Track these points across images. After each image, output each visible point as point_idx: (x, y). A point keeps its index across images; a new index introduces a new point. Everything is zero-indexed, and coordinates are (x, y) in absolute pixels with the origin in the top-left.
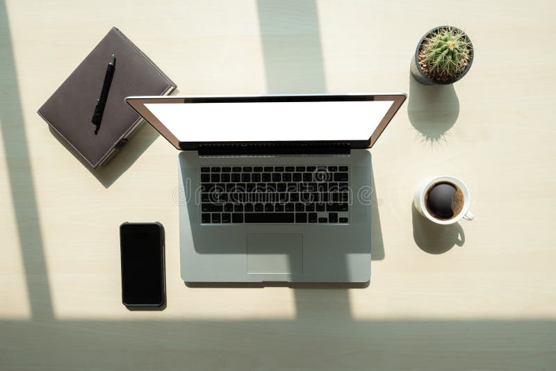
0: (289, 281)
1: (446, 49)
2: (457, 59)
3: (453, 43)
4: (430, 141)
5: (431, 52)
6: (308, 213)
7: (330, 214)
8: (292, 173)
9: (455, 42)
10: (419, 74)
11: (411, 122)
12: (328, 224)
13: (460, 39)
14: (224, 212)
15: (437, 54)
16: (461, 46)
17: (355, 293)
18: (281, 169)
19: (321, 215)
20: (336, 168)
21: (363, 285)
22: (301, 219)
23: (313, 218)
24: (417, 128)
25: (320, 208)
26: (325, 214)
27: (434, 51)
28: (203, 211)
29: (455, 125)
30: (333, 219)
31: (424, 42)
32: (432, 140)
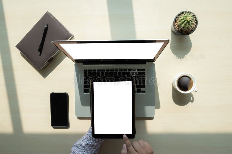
2: (191, 25)
3: (189, 18)
5: (180, 21)
7: (137, 89)
8: (122, 72)
10: (175, 31)
11: (172, 51)
13: (192, 17)
20: (140, 70)
21: (151, 119)
24: (174, 53)
28: (85, 88)
29: (190, 52)
30: (139, 91)
31: (177, 17)
32: (180, 59)
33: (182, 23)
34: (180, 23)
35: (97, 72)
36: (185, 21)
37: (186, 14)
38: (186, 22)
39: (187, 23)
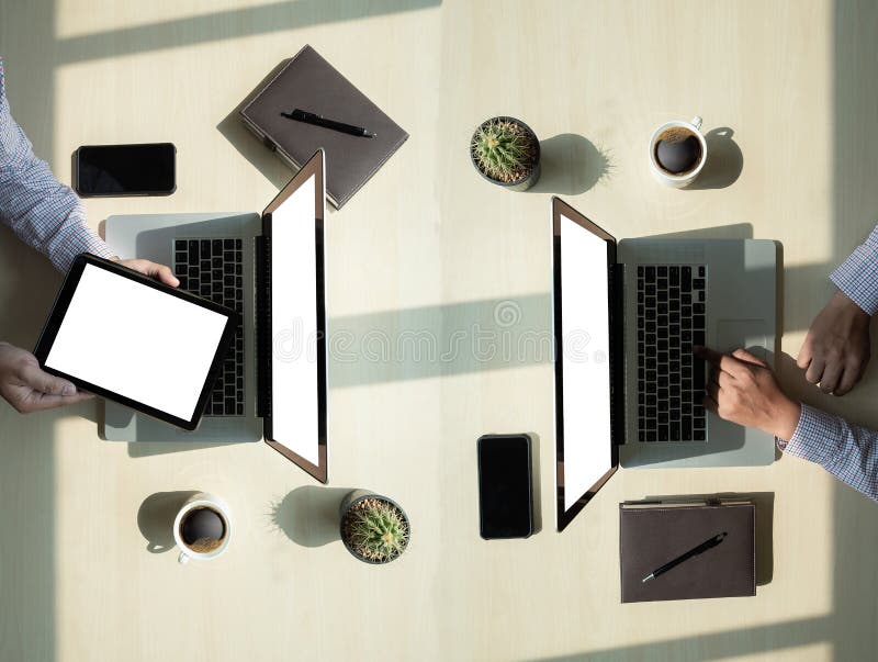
0: (774, 337)
1: (383, 531)
2: (371, 544)
3: (390, 540)
4: (271, 512)
5: (379, 512)
6: (693, 314)
7: (695, 288)
8: (645, 333)
9: (391, 542)
10: (353, 499)
11: (296, 490)
12: (706, 290)
13: (394, 549)
14: (692, 414)
15: (376, 521)
16: (386, 549)
17: (788, 260)
18: (641, 346)
19: (695, 299)
20: (639, 281)
21: (779, 248)
22: (700, 322)
23: (700, 308)
24: (289, 498)
25: (687, 299)
26: (695, 294)
27: (381, 518)
28: (690, 439)
29: (291, 541)
30: (700, 284)
31: (392, 505)
32: (273, 515)
33: (504, 160)
34: (504, 167)
35: (645, 406)
36: (500, 154)
37: (480, 149)
38: (501, 149)
39: (504, 148)
